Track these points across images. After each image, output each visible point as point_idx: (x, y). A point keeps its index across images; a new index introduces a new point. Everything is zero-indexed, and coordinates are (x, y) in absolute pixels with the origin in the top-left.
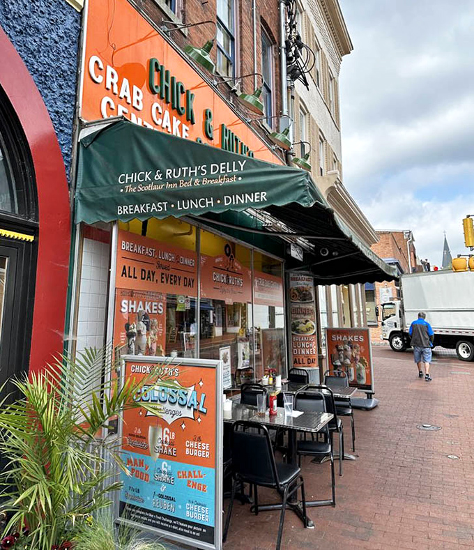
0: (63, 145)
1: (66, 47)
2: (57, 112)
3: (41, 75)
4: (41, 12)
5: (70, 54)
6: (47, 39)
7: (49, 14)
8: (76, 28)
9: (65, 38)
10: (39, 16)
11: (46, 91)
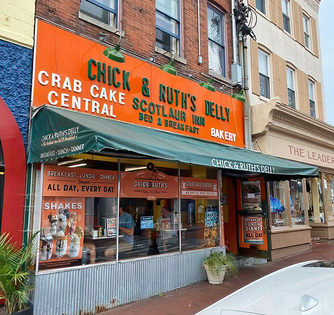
0: (22, 123)
1: (22, 71)
2: (17, 107)
3: (5, 90)
4: (5, 57)
5: (25, 74)
6: (9, 70)
7: (11, 56)
8: (30, 58)
9: (22, 66)
10: (4, 60)
11: (9, 98)
